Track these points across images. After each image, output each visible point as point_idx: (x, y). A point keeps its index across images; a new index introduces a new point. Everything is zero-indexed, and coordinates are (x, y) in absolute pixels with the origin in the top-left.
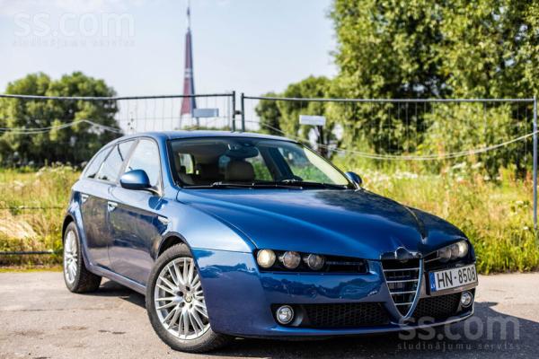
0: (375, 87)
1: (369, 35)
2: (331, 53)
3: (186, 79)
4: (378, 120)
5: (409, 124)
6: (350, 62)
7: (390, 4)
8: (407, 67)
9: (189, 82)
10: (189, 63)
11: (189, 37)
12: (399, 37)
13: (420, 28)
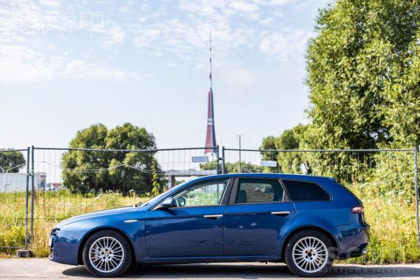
0: (336, 135)
1: (332, 97)
2: (306, 111)
3: (209, 126)
4: (340, 159)
5: (363, 162)
6: (318, 117)
7: (346, 76)
8: (359, 121)
9: (211, 131)
10: (211, 114)
11: (211, 95)
12: (353, 100)
13: (366, 93)
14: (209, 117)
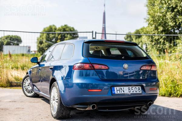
0: (159, 30)
1: (158, 12)
2: (145, 19)
3: (103, 28)
4: (160, 42)
5: (171, 43)
6: (151, 22)
7: (165, 2)
8: (171, 24)
9: (104, 29)
10: (104, 22)
11: (104, 14)
12: (168, 13)
13: (176, 10)
14: (103, 23)
